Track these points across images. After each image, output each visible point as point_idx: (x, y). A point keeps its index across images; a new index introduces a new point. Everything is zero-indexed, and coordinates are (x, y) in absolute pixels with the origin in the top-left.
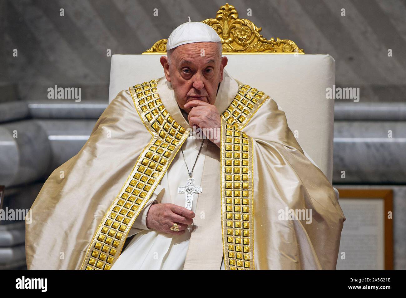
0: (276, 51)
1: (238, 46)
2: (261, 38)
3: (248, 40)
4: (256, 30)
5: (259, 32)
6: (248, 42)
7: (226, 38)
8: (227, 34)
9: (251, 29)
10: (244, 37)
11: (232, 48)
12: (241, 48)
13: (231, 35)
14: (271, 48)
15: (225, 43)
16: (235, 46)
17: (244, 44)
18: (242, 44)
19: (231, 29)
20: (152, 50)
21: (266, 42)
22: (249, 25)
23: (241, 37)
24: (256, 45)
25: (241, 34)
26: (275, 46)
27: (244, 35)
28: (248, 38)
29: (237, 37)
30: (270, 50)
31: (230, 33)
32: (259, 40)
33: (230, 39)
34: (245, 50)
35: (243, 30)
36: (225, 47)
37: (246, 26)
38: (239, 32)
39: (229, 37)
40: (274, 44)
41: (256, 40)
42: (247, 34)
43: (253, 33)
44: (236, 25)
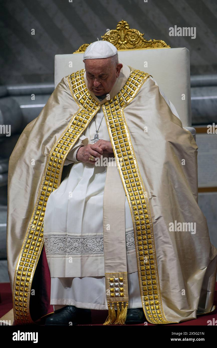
0: (153, 47)
1: (131, 45)
2: (144, 40)
3: (136, 42)
4: (140, 35)
5: (142, 36)
6: (136, 43)
7: (123, 41)
8: (123, 38)
9: (137, 35)
10: (134, 40)
11: (127, 47)
12: (132, 46)
13: (126, 39)
14: (150, 45)
15: (122, 44)
16: (129, 46)
17: (134, 44)
18: (133, 44)
19: (125, 35)
20: (78, 51)
21: (147, 42)
22: (136, 33)
23: (132, 40)
24: (141, 44)
25: (132, 38)
26: (153, 44)
28: (136, 40)
29: (130, 40)
30: (150, 47)
31: (125, 38)
32: (143, 41)
33: (126, 42)
34: (135, 48)
35: (133, 36)
36: (123, 47)
38: (131, 37)
39: (125, 40)
40: (152, 43)
41: (141, 41)
42: (135, 38)
43: (139, 37)
44: (129, 33)
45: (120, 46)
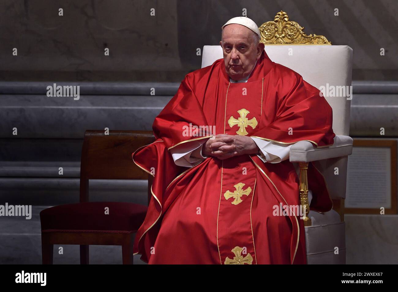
0: (313, 43)
1: (288, 40)
2: (303, 34)
4: (300, 29)
5: (302, 30)
6: (294, 37)
7: (280, 34)
8: (281, 32)
9: (297, 28)
10: (292, 34)
11: (284, 41)
12: (290, 41)
13: (284, 33)
14: (310, 42)
15: (279, 37)
16: (286, 40)
17: (292, 38)
19: (283, 28)
21: (306, 37)
22: (296, 26)
23: (290, 34)
24: (300, 39)
25: (290, 32)
26: (313, 40)
27: (292, 32)
28: (295, 35)
29: (288, 33)
31: (283, 31)
32: (302, 36)
33: (283, 35)
34: (293, 43)
35: (292, 29)
36: (279, 41)
37: (294, 26)
38: (289, 30)
39: (282, 33)
40: (312, 39)
41: (300, 35)
42: (294, 31)
43: (298, 31)
44: (287, 25)
45: (277, 39)
